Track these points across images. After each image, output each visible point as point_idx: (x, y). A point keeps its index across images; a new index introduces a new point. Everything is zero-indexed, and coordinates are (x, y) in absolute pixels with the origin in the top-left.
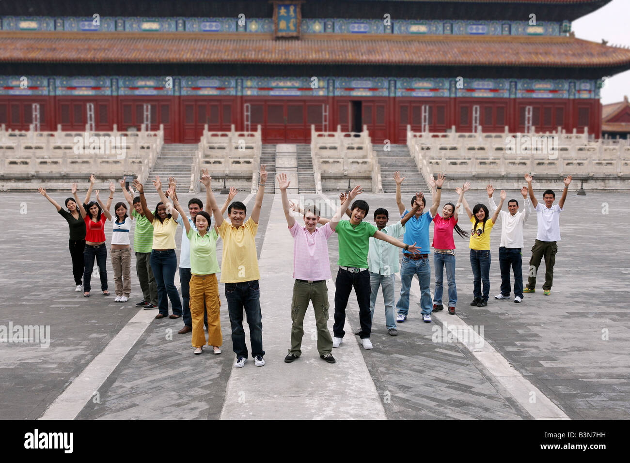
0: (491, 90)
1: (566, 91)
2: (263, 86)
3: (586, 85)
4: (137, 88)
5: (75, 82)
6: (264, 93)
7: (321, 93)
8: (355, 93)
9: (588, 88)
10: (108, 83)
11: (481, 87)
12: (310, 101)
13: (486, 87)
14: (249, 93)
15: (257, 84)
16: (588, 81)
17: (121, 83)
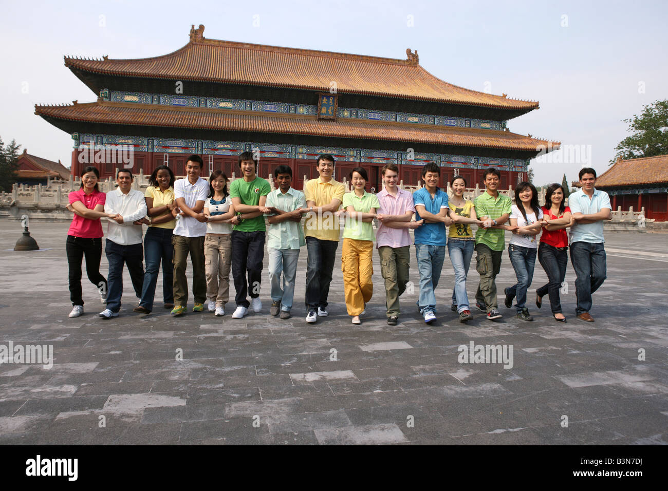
0: (462, 163)
1: (508, 166)
2: (310, 153)
3: (520, 163)
4: (217, 150)
5: (169, 143)
6: (311, 157)
7: (351, 160)
8: (374, 161)
9: (520, 165)
10: (195, 145)
11: (456, 161)
12: (343, 165)
13: (459, 161)
14: (300, 157)
15: (307, 151)
16: (520, 160)
17: (205, 145)
